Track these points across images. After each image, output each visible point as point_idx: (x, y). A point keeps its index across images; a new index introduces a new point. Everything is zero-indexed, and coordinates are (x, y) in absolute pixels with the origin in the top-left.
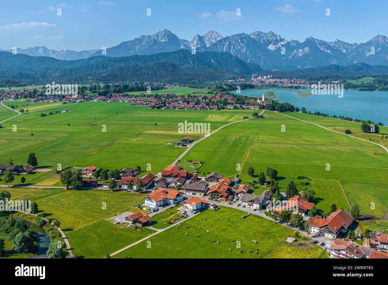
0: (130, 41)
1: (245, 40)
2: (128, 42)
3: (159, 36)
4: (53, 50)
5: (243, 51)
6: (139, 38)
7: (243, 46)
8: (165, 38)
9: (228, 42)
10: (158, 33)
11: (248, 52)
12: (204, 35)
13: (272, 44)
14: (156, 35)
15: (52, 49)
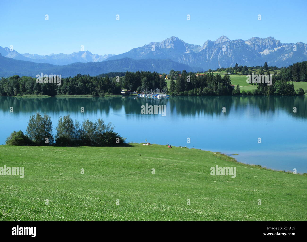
0: (140, 48)
1: (234, 46)
2: (138, 48)
3: (166, 43)
4: (97, 55)
5: (229, 56)
6: (149, 45)
7: (231, 51)
8: (171, 45)
9: (217, 49)
10: (166, 40)
11: (233, 57)
12: (215, 40)
13: (268, 49)
14: (164, 41)
15: (95, 54)
